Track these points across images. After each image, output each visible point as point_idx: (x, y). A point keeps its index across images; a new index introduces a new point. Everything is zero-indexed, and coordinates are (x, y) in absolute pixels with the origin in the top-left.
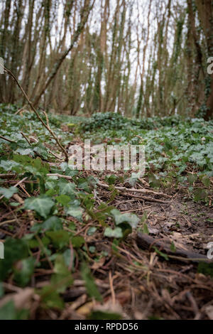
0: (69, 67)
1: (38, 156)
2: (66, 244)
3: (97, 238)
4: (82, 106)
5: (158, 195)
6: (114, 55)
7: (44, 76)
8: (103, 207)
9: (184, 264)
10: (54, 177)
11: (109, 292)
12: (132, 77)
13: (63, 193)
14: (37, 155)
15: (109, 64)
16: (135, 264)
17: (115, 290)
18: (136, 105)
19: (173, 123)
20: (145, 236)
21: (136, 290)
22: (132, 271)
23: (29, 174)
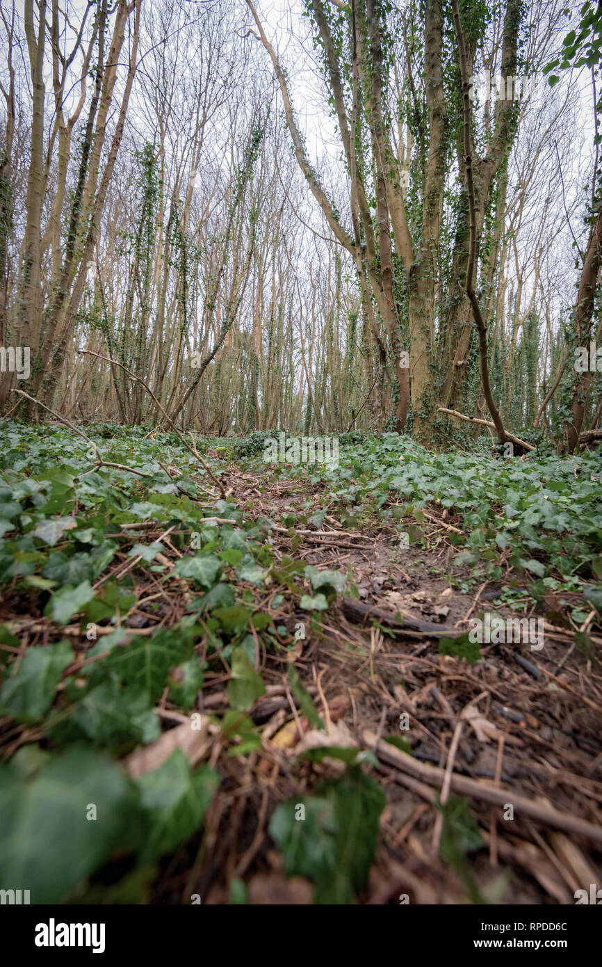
0: (214, 374)
1: (185, 494)
2: (245, 628)
3: (286, 612)
4: (233, 423)
5: (355, 539)
6: (272, 357)
7: (181, 387)
8: (287, 562)
9: (416, 640)
10: (211, 522)
11: (317, 699)
12: (296, 383)
13: (229, 546)
14: (181, 492)
15: (266, 369)
16: (346, 647)
17: (326, 695)
18: (304, 420)
19: (354, 440)
20: (355, 602)
21: (355, 691)
22: (344, 661)
23: (176, 521)
